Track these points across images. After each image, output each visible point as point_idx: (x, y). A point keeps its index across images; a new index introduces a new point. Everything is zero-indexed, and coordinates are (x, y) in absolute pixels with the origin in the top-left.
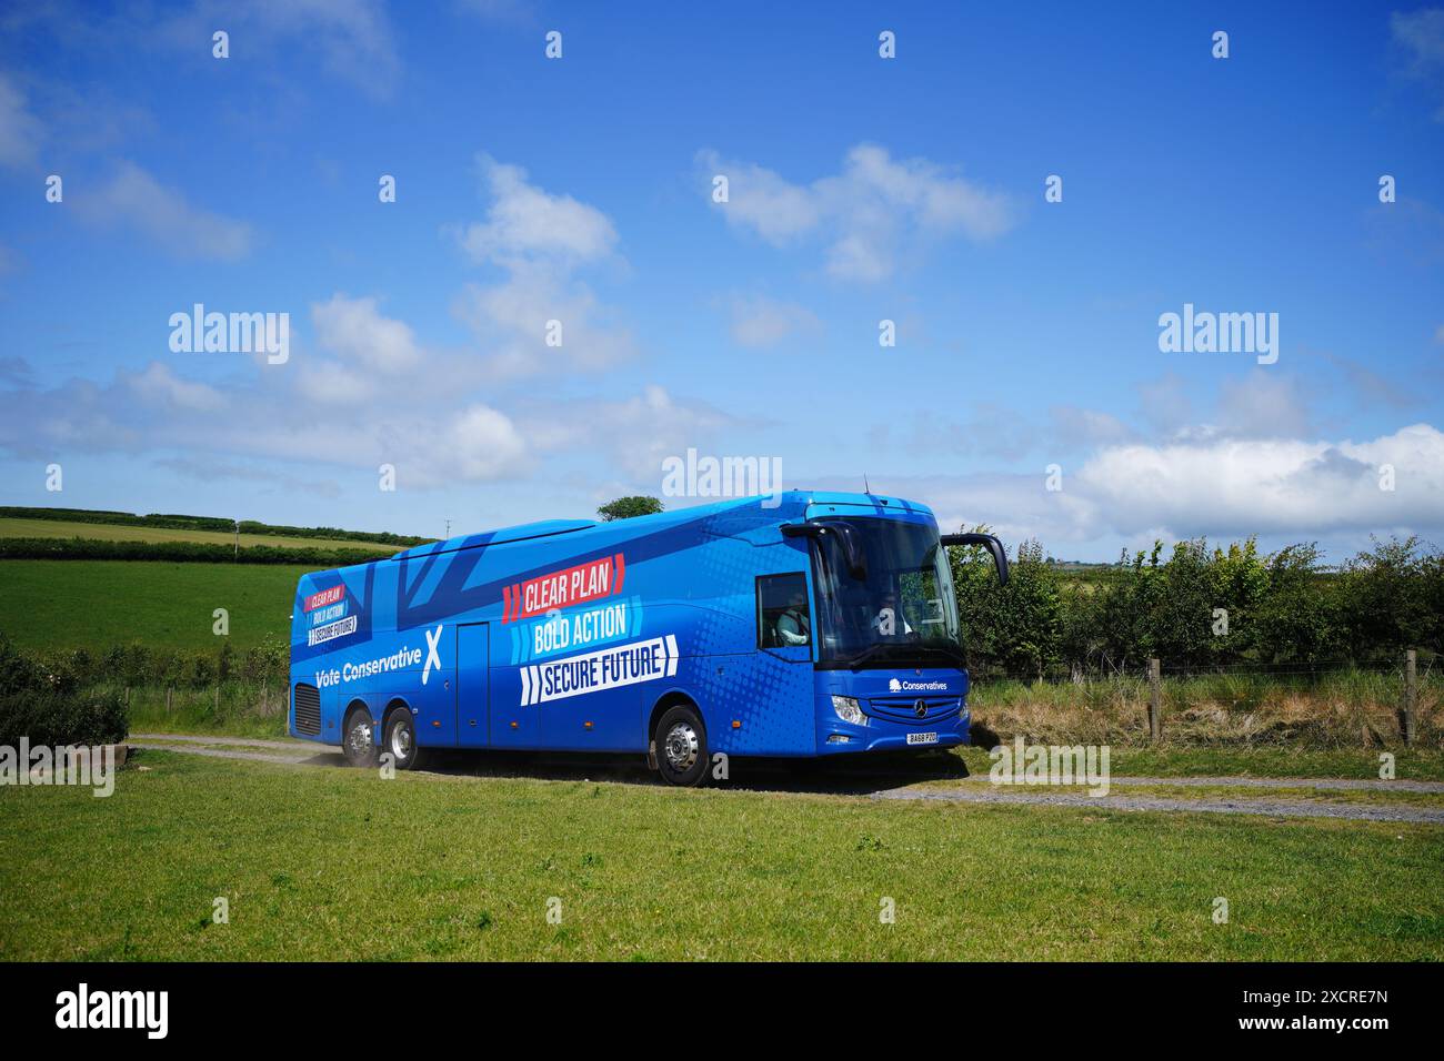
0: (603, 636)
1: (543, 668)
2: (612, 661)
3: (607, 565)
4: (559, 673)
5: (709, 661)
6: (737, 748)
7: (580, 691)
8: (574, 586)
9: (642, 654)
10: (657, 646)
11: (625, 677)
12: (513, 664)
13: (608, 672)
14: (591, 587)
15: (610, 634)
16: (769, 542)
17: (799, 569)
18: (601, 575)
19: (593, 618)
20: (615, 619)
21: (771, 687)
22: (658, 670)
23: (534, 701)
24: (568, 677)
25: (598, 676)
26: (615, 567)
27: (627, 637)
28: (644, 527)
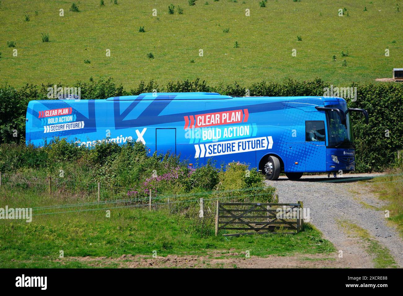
0: (238, 135)
1: (207, 145)
2: (243, 144)
3: (240, 112)
4: (216, 147)
5: (286, 145)
6: (296, 170)
7: (226, 153)
8: (223, 118)
9: (257, 142)
10: (264, 140)
11: (249, 149)
12: (190, 143)
13: (241, 148)
14: (232, 119)
15: (242, 135)
16: (311, 111)
17: (322, 120)
18: (237, 116)
19: (233, 129)
20: (245, 130)
21: (310, 153)
22: (264, 147)
23: (202, 156)
24: (220, 148)
25: (236, 148)
26: (244, 113)
27: (250, 136)
28: (259, 101)
